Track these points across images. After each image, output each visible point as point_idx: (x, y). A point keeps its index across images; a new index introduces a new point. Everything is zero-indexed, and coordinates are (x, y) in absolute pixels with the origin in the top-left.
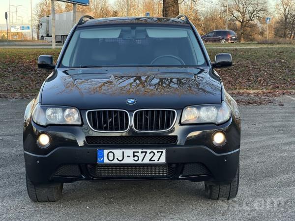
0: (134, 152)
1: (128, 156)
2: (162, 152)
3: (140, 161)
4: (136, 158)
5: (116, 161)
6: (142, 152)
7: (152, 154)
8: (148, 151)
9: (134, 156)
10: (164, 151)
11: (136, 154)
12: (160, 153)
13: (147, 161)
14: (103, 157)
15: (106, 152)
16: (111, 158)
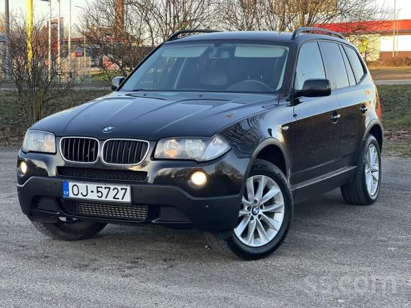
0: (98, 187)
1: (92, 192)
2: (126, 189)
3: (103, 198)
4: (100, 194)
5: (80, 196)
6: (106, 188)
7: (116, 191)
8: (112, 187)
9: (98, 192)
10: (129, 188)
11: (99, 189)
12: (124, 190)
13: (110, 198)
14: (68, 190)
15: (71, 184)
16: (76, 192)
